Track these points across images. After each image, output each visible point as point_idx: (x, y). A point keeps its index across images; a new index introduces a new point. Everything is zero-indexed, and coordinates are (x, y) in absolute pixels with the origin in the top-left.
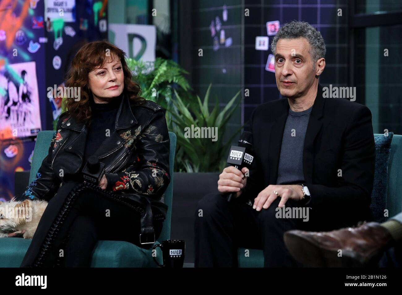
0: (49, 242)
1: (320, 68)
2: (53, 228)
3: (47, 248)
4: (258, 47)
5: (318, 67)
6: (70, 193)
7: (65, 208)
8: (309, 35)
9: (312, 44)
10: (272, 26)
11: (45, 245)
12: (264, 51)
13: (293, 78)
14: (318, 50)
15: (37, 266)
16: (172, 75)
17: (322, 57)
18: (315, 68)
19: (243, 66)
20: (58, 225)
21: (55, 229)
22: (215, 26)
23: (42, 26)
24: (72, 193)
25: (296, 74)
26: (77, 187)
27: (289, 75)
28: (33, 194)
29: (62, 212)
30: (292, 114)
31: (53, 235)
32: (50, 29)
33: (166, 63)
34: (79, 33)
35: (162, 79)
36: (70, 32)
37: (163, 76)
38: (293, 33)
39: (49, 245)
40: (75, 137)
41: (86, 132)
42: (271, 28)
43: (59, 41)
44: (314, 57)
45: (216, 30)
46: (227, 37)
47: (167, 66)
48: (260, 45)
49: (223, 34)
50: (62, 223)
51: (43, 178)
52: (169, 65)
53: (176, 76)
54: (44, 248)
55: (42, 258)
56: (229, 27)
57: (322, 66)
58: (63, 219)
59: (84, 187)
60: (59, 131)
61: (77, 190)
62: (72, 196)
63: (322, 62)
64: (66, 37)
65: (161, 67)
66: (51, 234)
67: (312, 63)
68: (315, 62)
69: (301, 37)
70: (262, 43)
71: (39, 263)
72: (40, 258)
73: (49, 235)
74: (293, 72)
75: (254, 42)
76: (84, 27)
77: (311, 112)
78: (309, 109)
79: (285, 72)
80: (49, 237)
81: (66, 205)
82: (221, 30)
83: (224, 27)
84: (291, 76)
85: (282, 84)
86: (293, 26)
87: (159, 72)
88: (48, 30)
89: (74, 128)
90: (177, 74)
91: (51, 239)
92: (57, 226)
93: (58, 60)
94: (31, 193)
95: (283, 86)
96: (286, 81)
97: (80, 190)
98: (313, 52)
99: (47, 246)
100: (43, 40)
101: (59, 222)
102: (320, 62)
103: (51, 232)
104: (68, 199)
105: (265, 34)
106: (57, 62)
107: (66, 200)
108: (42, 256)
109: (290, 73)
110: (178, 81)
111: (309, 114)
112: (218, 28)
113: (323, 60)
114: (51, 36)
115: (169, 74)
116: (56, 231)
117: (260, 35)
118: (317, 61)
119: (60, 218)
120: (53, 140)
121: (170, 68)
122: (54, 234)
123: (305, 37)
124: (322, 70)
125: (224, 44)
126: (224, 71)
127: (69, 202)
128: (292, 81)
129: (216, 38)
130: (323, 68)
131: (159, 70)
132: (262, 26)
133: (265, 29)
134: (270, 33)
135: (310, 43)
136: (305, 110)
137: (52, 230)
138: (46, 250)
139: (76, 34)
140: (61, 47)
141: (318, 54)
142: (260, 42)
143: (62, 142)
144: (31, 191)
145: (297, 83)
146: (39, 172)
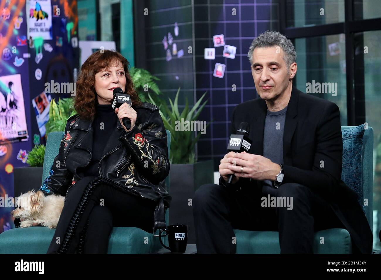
0: (72, 230)
1: (293, 72)
2: (74, 217)
3: (70, 236)
4: (207, 57)
5: (291, 71)
6: (88, 186)
7: (84, 199)
8: (282, 43)
9: (286, 51)
10: (217, 39)
11: (68, 233)
12: (212, 60)
13: (271, 82)
14: (290, 56)
15: (62, 251)
16: (145, 82)
17: (294, 62)
18: (289, 72)
19: (195, 73)
20: (78, 214)
21: (76, 218)
22: (168, 40)
23: (26, 44)
24: (90, 185)
25: (274, 79)
26: (94, 181)
27: (268, 80)
28: (48, 189)
29: (82, 203)
30: (270, 114)
31: (74, 223)
32: (32, 46)
33: (140, 71)
34: (56, 48)
35: (137, 85)
36: (49, 48)
37: (138, 83)
38: (268, 42)
39: (71, 233)
40: (83, 136)
41: (92, 130)
42: (217, 41)
43: (39, 57)
44: (288, 63)
45: (168, 44)
46: (178, 49)
47: (140, 74)
48: (208, 55)
49: (175, 46)
50: (82, 212)
51: (56, 175)
52: (142, 73)
53: (149, 82)
54: (68, 235)
55: (67, 244)
56: (179, 41)
57: (295, 70)
58: (83, 209)
59: (100, 181)
60: (69, 132)
61: (93, 183)
62: (89, 188)
63: (294, 66)
64: (45, 52)
65: (135, 75)
66: (73, 223)
67: (286, 68)
68: (289, 67)
69: (275, 45)
70: (210, 54)
71: (64, 249)
72: (65, 244)
73: (72, 224)
74: (271, 78)
75: (203, 53)
76: (60, 44)
77: (287, 111)
78: (285, 109)
79: (264, 78)
80: (71, 226)
81: (85, 196)
82: (173, 43)
83: (176, 41)
84: (270, 81)
85: (261, 88)
86: (268, 36)
87: (135, 79)
88: (31, 47)
89: (81, 128)
90: (149, 80)
91: (73, 227)
92: (78, 216)
93: (39, 72)
94: (47, 188)
95: (262, 90)
96: (265, 85)
97: (96, 183)
98: (286, 58)
99: (71, 234)
100: (27, 56)
101: (79, 212)
102: (293, 66)
103: (73, 221)
104: (86, 191)
105: (212, 46)
106: (38, 74)
107: (85, 192)
108: (67, 242)
109: (269, 78)
110: (151, 87)
111: (285, 113)
112: (170, 42)
113: (295, 65)
114: (32, 52)
115: (143, 81)
116: (77, 220)
117: (208, 47)
118: (290, 66)
119: (80, 208)
120: (62, 141)
121: (144, 76)
122: (76, 223)
123: (278, 45)
124: (295, 74)
125: (177, 55)
126: (177, 78)
127: (87, 194)
128: (270, 85)
129: (169, 51)
130: (295, 72)
131: (134, 78)
132: (210, 39)
133: (212, 42)
134: (216, 45)
135: (283, 50)
136: (281, 109)
137: (74, 220)
138: (69, 238)
139: (53, 50)
140: (41, 61)
141: (291, 60)
142: (208, 52)
143: (71, 141)
144: (46, 187)
145: (275, 87)
146: (52, 169)
